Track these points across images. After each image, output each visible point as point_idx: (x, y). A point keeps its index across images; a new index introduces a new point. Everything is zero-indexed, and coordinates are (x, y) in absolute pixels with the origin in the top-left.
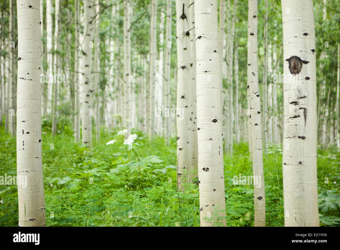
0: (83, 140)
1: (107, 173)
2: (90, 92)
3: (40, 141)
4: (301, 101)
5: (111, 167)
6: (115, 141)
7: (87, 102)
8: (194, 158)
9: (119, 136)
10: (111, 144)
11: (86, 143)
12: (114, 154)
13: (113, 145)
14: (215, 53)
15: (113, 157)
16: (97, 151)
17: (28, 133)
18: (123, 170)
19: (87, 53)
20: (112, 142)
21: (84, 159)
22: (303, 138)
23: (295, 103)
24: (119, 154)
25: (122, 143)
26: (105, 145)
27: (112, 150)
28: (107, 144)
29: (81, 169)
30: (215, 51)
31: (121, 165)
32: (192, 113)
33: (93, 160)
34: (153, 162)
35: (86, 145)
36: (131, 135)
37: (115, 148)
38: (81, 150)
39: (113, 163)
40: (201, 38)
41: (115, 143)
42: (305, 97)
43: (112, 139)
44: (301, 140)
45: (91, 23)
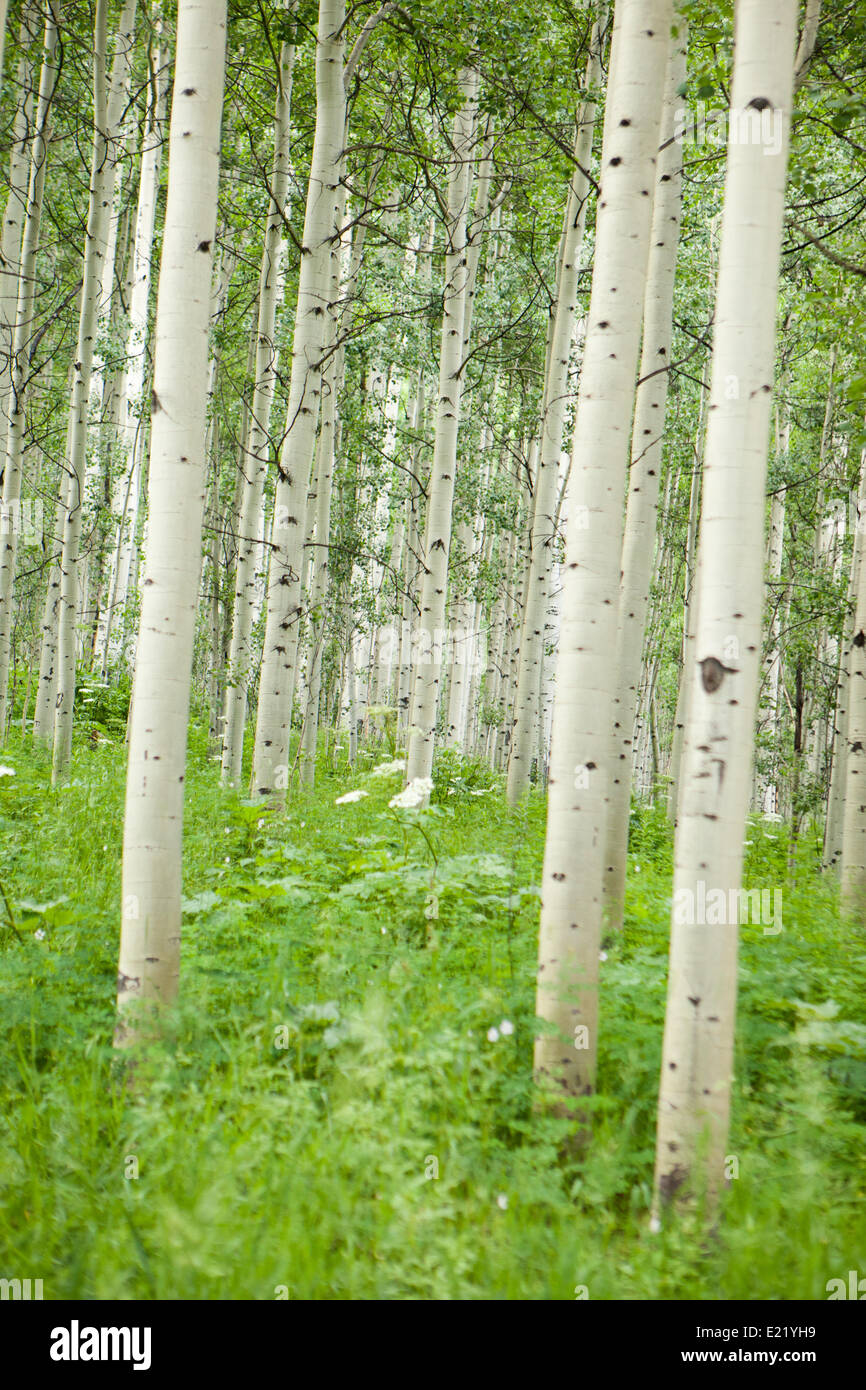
0: (257, 783)
1: (332, 896)
2: (295, 616)
3: (181, 779)
4: (717, 746)
5: (346, 880)
6: (365, 794)
7: (280, 649)
8: (611, 869)
9: (376, 779)
10: (351, 804)
11: (264, 791)
12: (360, 840)
13: (358, 807)
14: (606, 606)
15: (356, 847)
16: (303, 825)
17: (157, 758)
18: (381, 887)
19: (293, 475)
20: (352, 797)
21: (260, 845)
22: (713, 817)
23: (705, 749)
24: (375, 839)
25: (385, 802)
26: (333, 806)
27: (354, 825)
28: (339, 801)
29: (250, 873)
30: (607, 602)
31: (378, 875)
32: (617, 725)
33: (290, 853)
34: (482, 872)
35: (264, 800)
36: (417, 781)
37: (363, 817)
38: (246, 816)
39: (353, 867)
40: (577, 569)
41: (362, 799)
42: (723, 739)
43: (358, 785)
44: (708, 822)
45: (316, 368)
